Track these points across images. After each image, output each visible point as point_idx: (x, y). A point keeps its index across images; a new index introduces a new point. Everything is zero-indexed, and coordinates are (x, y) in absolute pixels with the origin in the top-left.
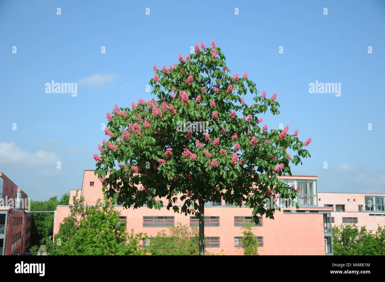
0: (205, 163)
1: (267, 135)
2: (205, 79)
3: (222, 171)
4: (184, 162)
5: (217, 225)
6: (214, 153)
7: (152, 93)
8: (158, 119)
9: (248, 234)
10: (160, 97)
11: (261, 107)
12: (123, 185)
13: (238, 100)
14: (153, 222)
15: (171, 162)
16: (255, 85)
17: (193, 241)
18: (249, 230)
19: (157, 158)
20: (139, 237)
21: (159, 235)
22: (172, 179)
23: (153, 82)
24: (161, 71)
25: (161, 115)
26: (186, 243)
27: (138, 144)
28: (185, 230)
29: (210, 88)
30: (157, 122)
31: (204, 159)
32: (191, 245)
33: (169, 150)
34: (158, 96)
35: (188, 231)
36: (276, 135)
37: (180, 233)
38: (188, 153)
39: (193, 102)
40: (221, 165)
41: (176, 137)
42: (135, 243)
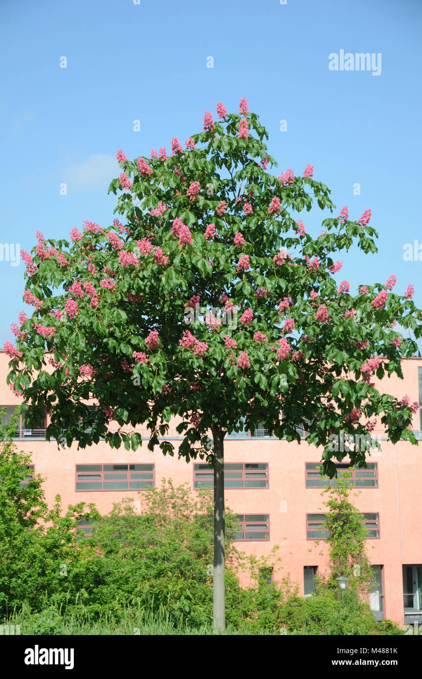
0: (226, 359)
1: (349, 300)
2: (225, 182)
3: (258, 375)
4: (184, 359)
5: (263, 484)
6: (242, 339)
7: (115, 211)
8: (130, 273)
9: (340, 507)
10: (131, 218)
11: (338, 239)
12: (57, 401)
13: (291, 227)
14: (102, 480)
15: (158, 359)
16: (329, 191)
17: (202, 526)
18: (342, 496)
19: (130, 350)
20: (76, 514)
21: (117, 511)
22: (161, 392)
23: (117, 185)
24: (132, 164)
25: (138, 267)
26: (184, 531)
27: (94, 326)
28: (183, 498)
29: (234, 200)
30: (129, 279)
31: (223, 351)
32: (197, 536)
33: (154, 335)
34: (128, 217)
35: (189, 500)
36: (366, 301)
37: (170, 505)
38: (190, 341)
39: (199, 238)
40: (255, 364)
41: (165, 306)
42: (68, 526)
